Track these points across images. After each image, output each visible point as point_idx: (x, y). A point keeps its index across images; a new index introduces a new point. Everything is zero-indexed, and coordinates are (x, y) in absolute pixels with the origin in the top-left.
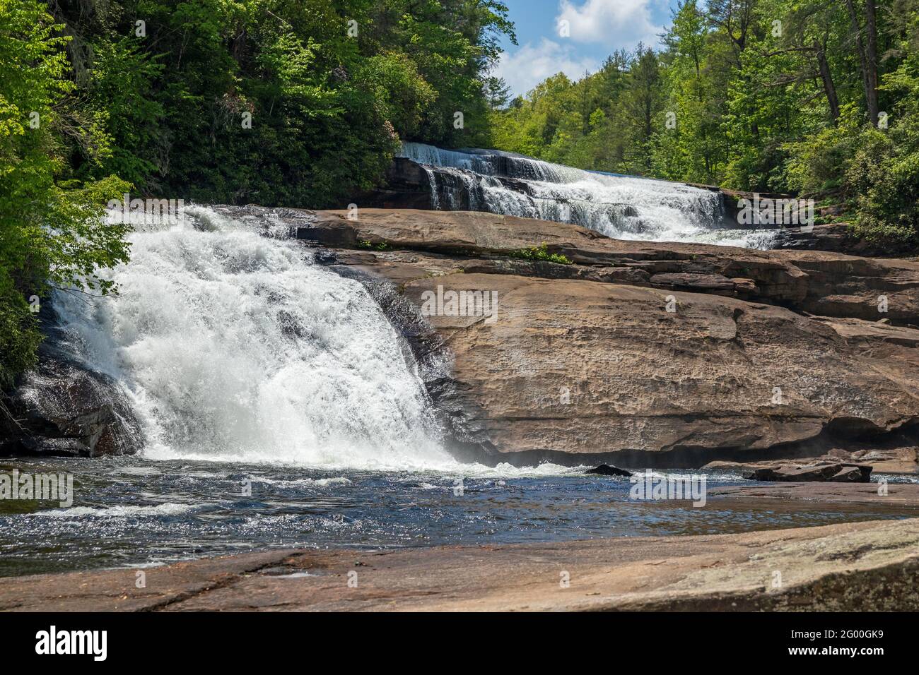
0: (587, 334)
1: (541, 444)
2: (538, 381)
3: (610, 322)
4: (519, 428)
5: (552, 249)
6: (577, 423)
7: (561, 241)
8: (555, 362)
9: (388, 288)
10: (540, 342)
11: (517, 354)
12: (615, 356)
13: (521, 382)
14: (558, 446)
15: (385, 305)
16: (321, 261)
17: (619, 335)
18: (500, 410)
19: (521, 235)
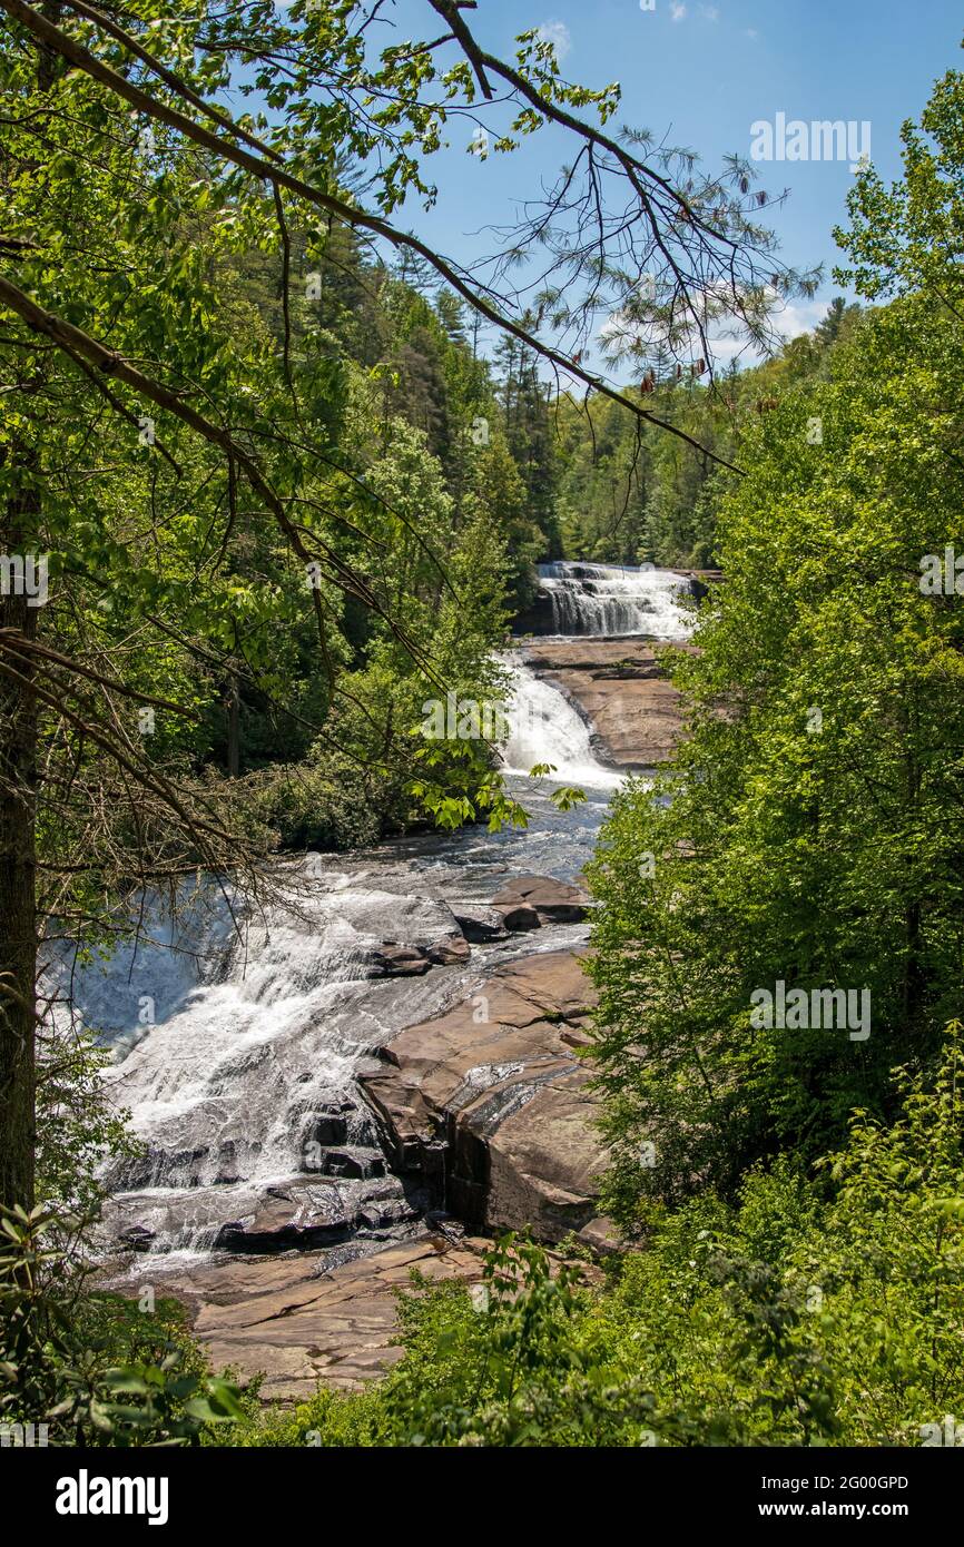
0: (646, 711)
1: (632, 760)
2: (630, 735)
3: (655, 707)
4: (624, 754)
5: (626, 661)
6: (645, 751)
7: (628, 656)
8: (635, 725)
9: (568, 693)
10: (629, 717)
11: (621, 722)
12: (657, 722)
13: (623, 734)
14: (640, 761)
15: (568, 700)
16: (538, 678)
17: (659, 712)
18: (617, 747)
19: (612, 655)
